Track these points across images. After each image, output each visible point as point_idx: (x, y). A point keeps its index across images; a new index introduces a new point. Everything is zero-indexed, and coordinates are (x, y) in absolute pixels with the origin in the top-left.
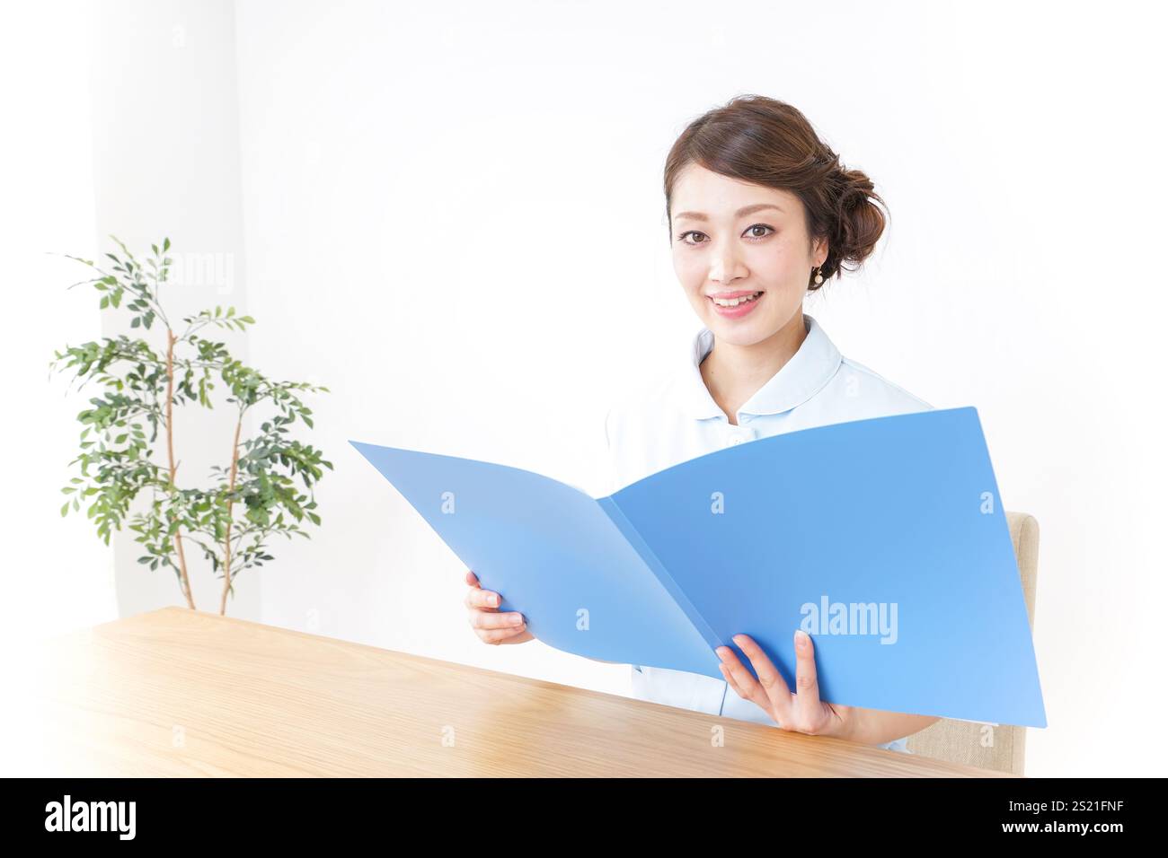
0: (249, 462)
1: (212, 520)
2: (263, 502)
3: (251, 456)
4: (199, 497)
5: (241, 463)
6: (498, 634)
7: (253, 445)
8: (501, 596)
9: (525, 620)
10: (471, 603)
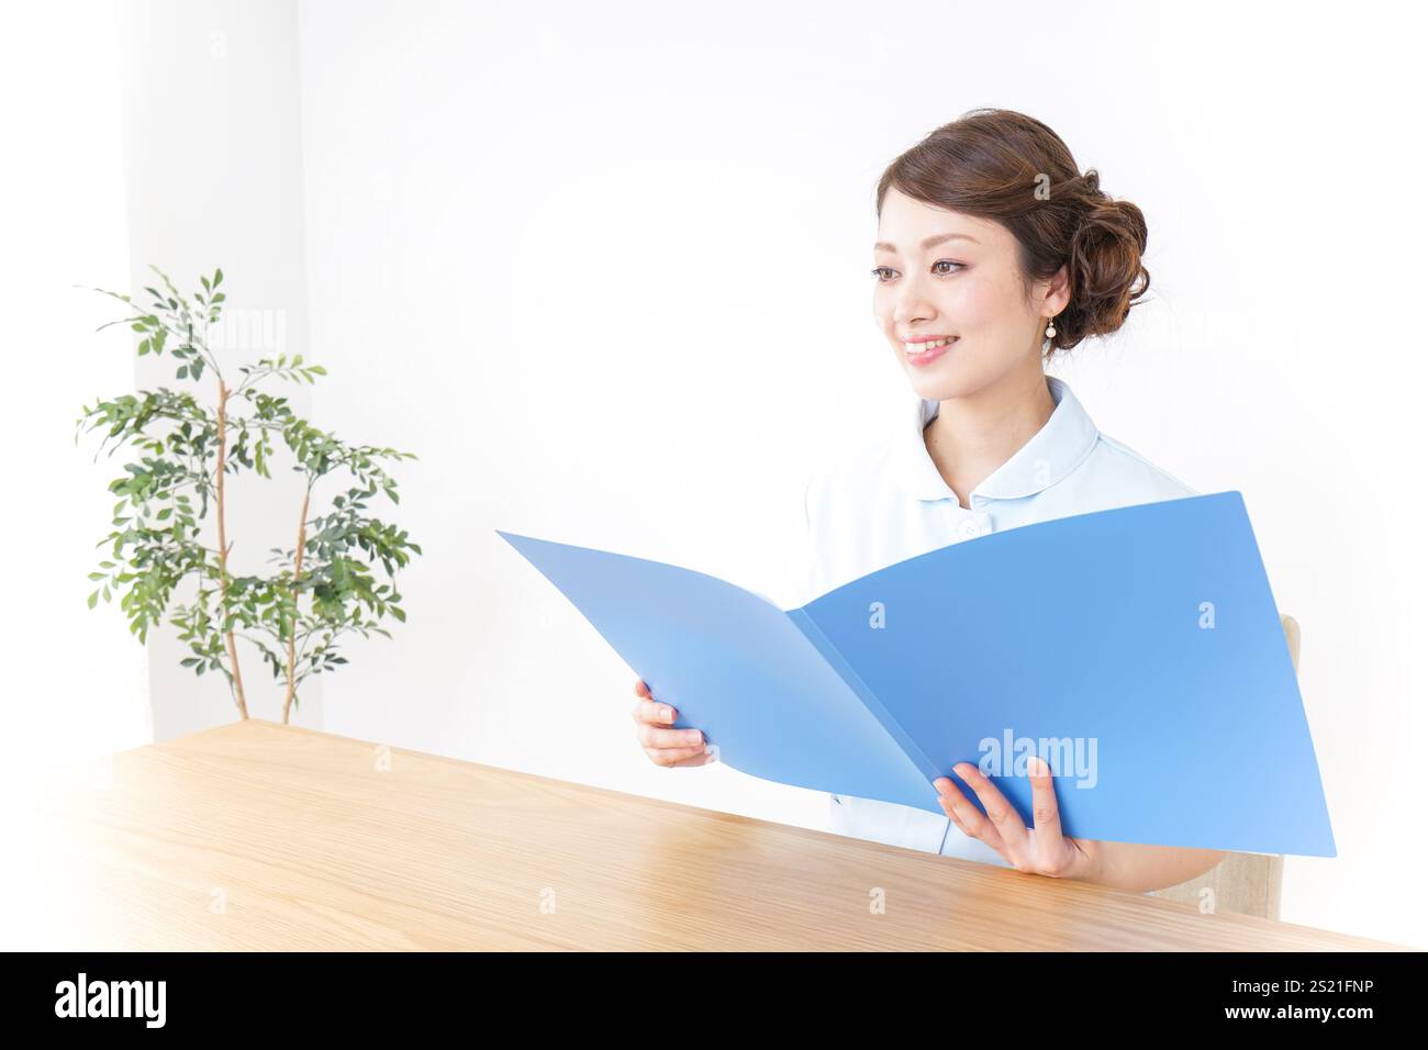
0: (320, 544)
1: (276, 615)
2: (337, 593)
3: (322, 537)
4: (260, 585)
5: (310, 545)
6: (673, 755)
7: (324, 523)
8: (677, 711)
9: (706, 739)
10: (640, 717)
